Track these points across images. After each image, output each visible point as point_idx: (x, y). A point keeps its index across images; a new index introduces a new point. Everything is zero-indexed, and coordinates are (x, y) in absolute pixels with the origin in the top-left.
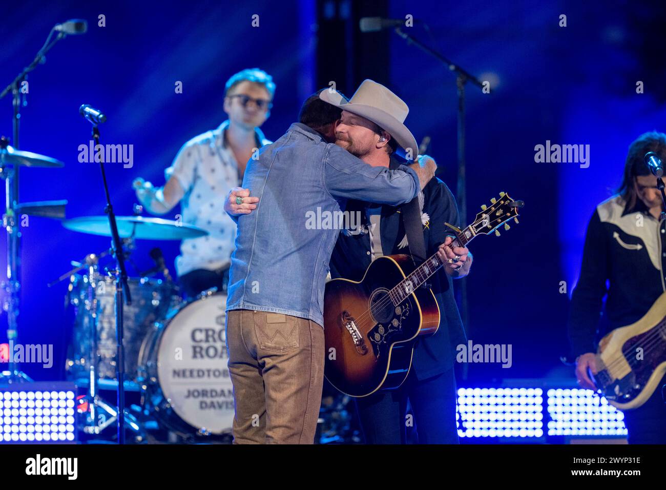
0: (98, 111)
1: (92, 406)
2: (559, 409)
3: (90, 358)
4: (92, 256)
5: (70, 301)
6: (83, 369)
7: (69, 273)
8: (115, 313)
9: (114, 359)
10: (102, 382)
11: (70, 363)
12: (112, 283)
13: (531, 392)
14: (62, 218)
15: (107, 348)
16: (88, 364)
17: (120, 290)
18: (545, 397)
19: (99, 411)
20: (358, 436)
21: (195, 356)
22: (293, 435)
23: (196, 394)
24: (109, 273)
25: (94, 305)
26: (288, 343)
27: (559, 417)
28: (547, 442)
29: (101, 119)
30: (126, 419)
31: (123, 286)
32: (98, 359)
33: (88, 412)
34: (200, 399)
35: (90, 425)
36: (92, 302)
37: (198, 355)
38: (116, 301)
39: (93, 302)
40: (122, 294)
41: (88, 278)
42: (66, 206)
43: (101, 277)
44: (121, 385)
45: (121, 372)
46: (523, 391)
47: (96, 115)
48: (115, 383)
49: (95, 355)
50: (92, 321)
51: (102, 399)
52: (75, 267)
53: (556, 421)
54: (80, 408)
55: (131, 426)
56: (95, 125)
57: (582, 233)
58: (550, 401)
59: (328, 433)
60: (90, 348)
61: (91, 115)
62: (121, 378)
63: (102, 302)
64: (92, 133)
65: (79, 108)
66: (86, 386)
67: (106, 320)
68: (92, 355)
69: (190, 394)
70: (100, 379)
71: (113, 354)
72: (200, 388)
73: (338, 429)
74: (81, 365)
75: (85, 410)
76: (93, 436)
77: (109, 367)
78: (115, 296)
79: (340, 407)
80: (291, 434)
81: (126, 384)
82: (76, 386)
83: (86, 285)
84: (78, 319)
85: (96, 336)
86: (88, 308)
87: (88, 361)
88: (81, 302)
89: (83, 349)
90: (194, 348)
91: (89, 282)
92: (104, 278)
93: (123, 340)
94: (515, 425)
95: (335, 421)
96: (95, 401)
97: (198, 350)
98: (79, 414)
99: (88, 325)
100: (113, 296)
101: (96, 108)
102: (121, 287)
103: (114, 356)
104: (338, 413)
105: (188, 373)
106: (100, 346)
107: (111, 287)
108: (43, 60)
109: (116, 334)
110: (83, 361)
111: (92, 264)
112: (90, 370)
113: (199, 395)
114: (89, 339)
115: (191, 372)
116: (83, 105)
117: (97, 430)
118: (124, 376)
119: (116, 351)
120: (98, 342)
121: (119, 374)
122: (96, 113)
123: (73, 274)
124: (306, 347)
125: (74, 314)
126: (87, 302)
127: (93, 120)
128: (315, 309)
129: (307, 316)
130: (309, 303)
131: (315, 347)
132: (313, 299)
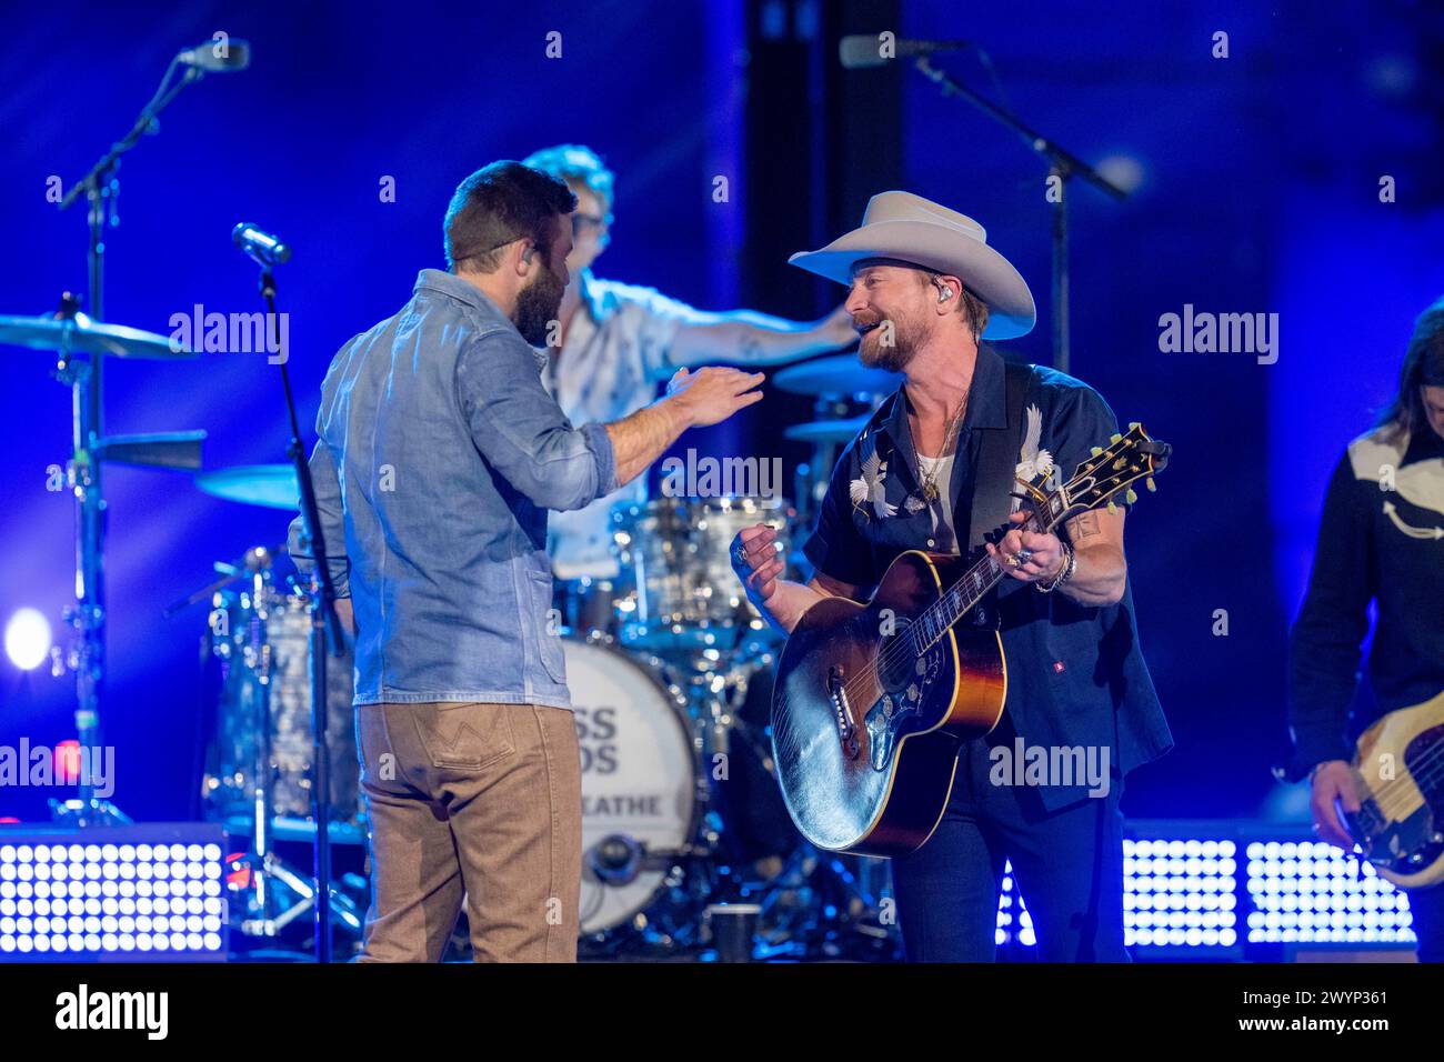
0: (274, 236)
1: (258, 877)
2: (1273, 885)
3: (255, 773)
4: (260, 552)
5: (211, 649)
6: (241, 795)
7: (211, 587)
8: (310, 675)
9: (306, 775)
10: (280, 823)
11: (212, 783)
12: (302, 609)
13: (1210, 848)
14: (196, 470)
15: (292, 752)
16: (251, 785)
17: (320, 624)
18: (1241, 860)
19: (275, 886)
20: (835, 942)
22: (528, 943)
24: (297, 589)
25: (265, 657)
26: (490, 747)
27: (1272, 903)
28: (1246, 958)
29: (280, 254)
30: (333, 906)
31: (327, 616)
32: (272, 774)
33: (251, 889)
35: (254, 917)
36: (259, 651)
38: (311, 648)
39: (262, 651)
40: (324, 634)
41: (251, 599)
42: (203, 443)
43: (278, 599)
44: (322, 832)
45: (322, 801)
46: (1193, 847)
47: (269, 247)
48: (309, 827)
49: (267, 766)
50: (260, 693)
51: (280, 861)
52: (224, 575)
53: (1265, 911)
54: (233, 881)
55: (344, 920)
56: (266, 268)
57: (1315, 506)
58: (1254, 869)
59: (771, 935)
60: (256, 751)
61: (258, 247)
62: (321, 814)
63: (282, 653)
64: (261, 285)
65: (231, 231)
66: (246, 833)
67: (289, 690)
68: (259, 766)
70: (276, 818)
71: (305, 764)
73: (793, 926)
74: (235, 788)
75: (245, 884)
76: (262, 941)
77: (295, 792)
78: (310, 639)
79: (795, 879)
80: (525, 939)
81: (333, 828)
82: (225, 833)
83: (245, 615)
84: (229, 686)
85: (268, 725)
86: (250, 663)
87: (250, 778)
88: (236, 652)
89: (239, 753)
91: (252, 607)
92: (285, 598)
93: (327, 733)
94: (1177, 919)
95: (785, 910)
96: (267, 866)
98: (232, 892)
99: (251, 701)
100: (305, 637)
101: (268, 231)
102: (323, 618)
103: (307, 768)
104: (794, 892)
106: (276, 746)
107: (301, 619)
108: (153, 125)
109: (311, 721)
110: (239, 778)
111: (259, 569)
112: (255, 798)
114: (254, 730)
116: (240, 225)
117: (270, 928)
118: (329, 810)
119: (312, 757)
120: (272, 737)
121: (319, 806)
122: (268, 242)
123: (218, 591)
124: (532, 749)
125: (221, 675)
126: (248, 650)
127: (260, 256)
128: (537, 678)
129: (520, 699)
130: (520, 669)
131: (551, 746)
132: (529, 658)
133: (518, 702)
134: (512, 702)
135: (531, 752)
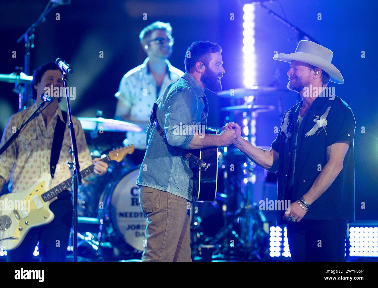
21: (133, 204)
23: (133, 227)
26: (153, 206)
34: (136, 230)
37: (135, 204)
69: (130, 227)
72: (136, 224)
90: (133, 199)
97: (135, 200)
105: (128, 215)
108: (44, 20)
113: (135, 228)
115: (131, 214)
124: (164, 208)
128: (173, 186)
129: (166, 190)
130: (168, 182)
131: (170, 209)
132: (171, 179)
133: (165, 191)
134: (163, 190)
135: (163, 209)
